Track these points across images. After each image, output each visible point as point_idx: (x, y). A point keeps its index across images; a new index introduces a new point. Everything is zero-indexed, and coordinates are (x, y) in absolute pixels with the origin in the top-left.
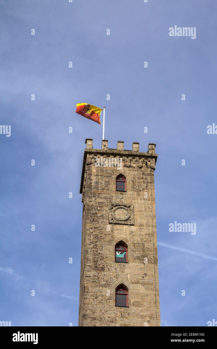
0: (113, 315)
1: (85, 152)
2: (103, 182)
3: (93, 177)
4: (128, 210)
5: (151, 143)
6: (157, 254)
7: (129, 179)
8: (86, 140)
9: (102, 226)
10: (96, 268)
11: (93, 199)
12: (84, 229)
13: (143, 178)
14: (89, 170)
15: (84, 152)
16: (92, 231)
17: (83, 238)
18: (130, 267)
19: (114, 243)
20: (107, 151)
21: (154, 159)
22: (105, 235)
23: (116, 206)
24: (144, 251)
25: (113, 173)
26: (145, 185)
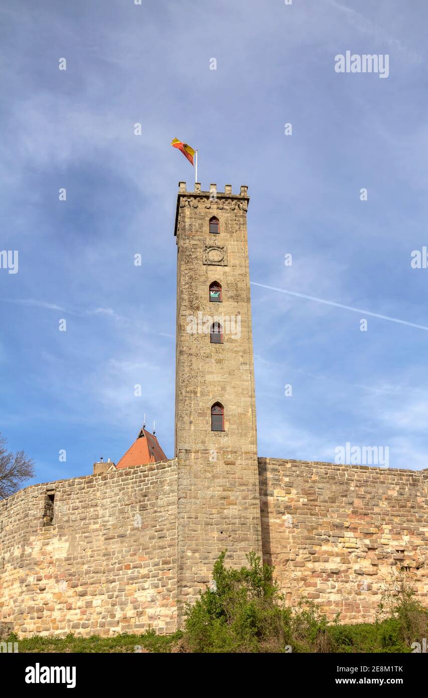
0: (208, 351)
1: (179, 195)
2: (197, 225)
3: (187, 220)
4: (221, 251)
5: (243, 185)
6: (249, 294)
7: (222, 221)
8: (180, 183)
9: (196, 267)
10: (191, 307)
11: (187, 241)
12: (179, 271)
13: (235, 220)
14: (182, 213)
15: (177, 195)
16: (187, 272)
17: (179, 280)
18: (224, 306)
19: (209, 284)
20: (199, 194)
21: (246, 201)
22: (200, 276)
23: (210, 247)
24: (237, 291)
25: (206, 215)
26: (238, 227)
